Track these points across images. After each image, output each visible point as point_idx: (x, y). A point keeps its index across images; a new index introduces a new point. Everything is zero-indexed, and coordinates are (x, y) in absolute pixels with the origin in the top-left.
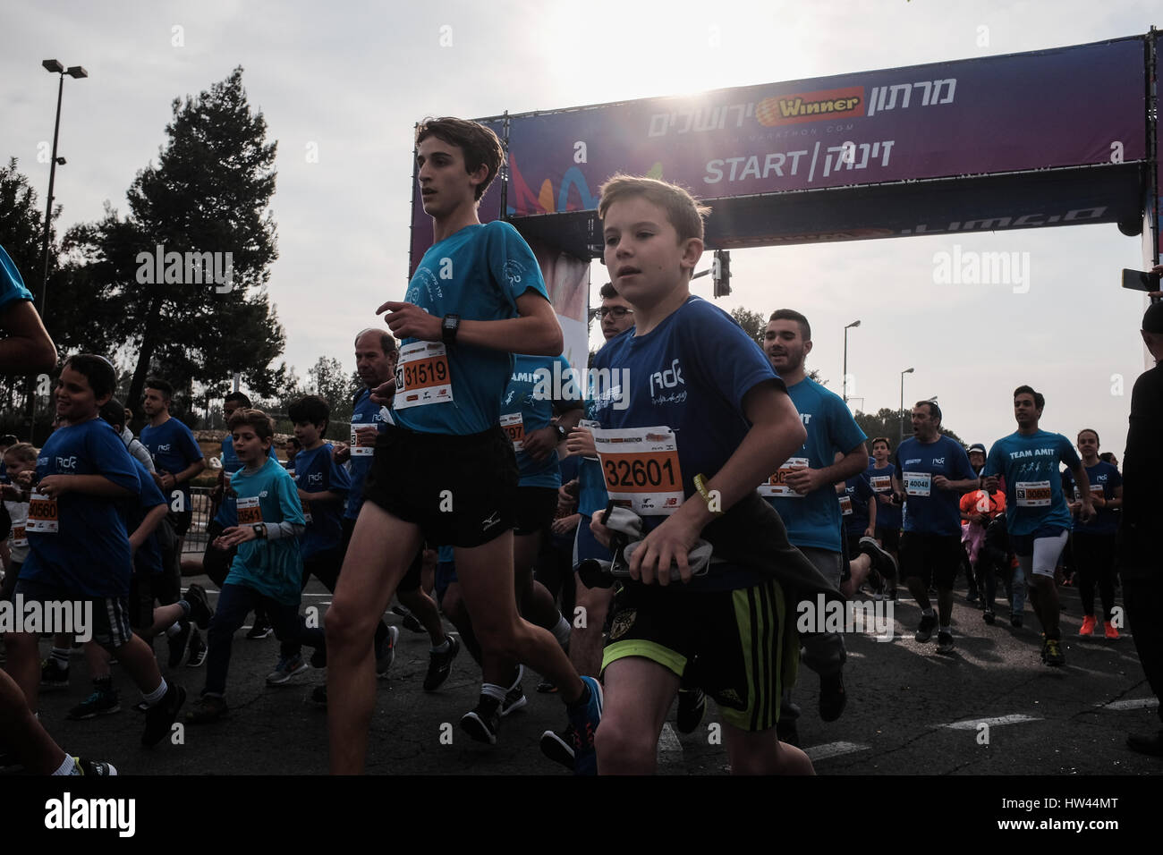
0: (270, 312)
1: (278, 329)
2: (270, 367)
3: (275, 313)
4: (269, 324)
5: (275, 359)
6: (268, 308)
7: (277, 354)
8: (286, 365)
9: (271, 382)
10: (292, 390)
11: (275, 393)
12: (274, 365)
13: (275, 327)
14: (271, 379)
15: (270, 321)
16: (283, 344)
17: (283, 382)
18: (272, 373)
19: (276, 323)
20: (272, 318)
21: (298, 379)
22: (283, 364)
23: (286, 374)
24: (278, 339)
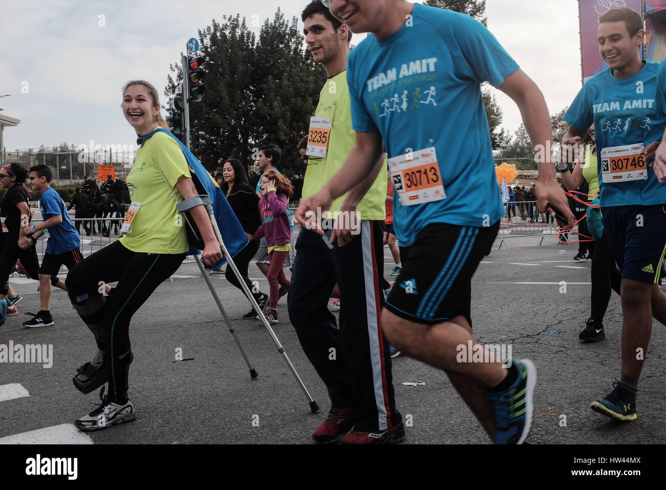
0: (492, 100)
1: (498, 109)
2: (495, 132)
3: (494, 100)
4: (492, 107)
5: (497, 127)
6: (490, 98)
7: (498, 124)
8: (504, 130)
9: (496, 141)
10: (509, 143)
11: (498, 146)
12: (497, 130)
13: (495, 108)
14: (496, 139)
15: (493, 105)
16: (501, 118)
17: (504, 140)
18: (496, 135)
19: (496, 106)
20: (493, 103)
21: (512, 137)
22: (503, 129)
23: (505, 135)
24: (498, 115)
